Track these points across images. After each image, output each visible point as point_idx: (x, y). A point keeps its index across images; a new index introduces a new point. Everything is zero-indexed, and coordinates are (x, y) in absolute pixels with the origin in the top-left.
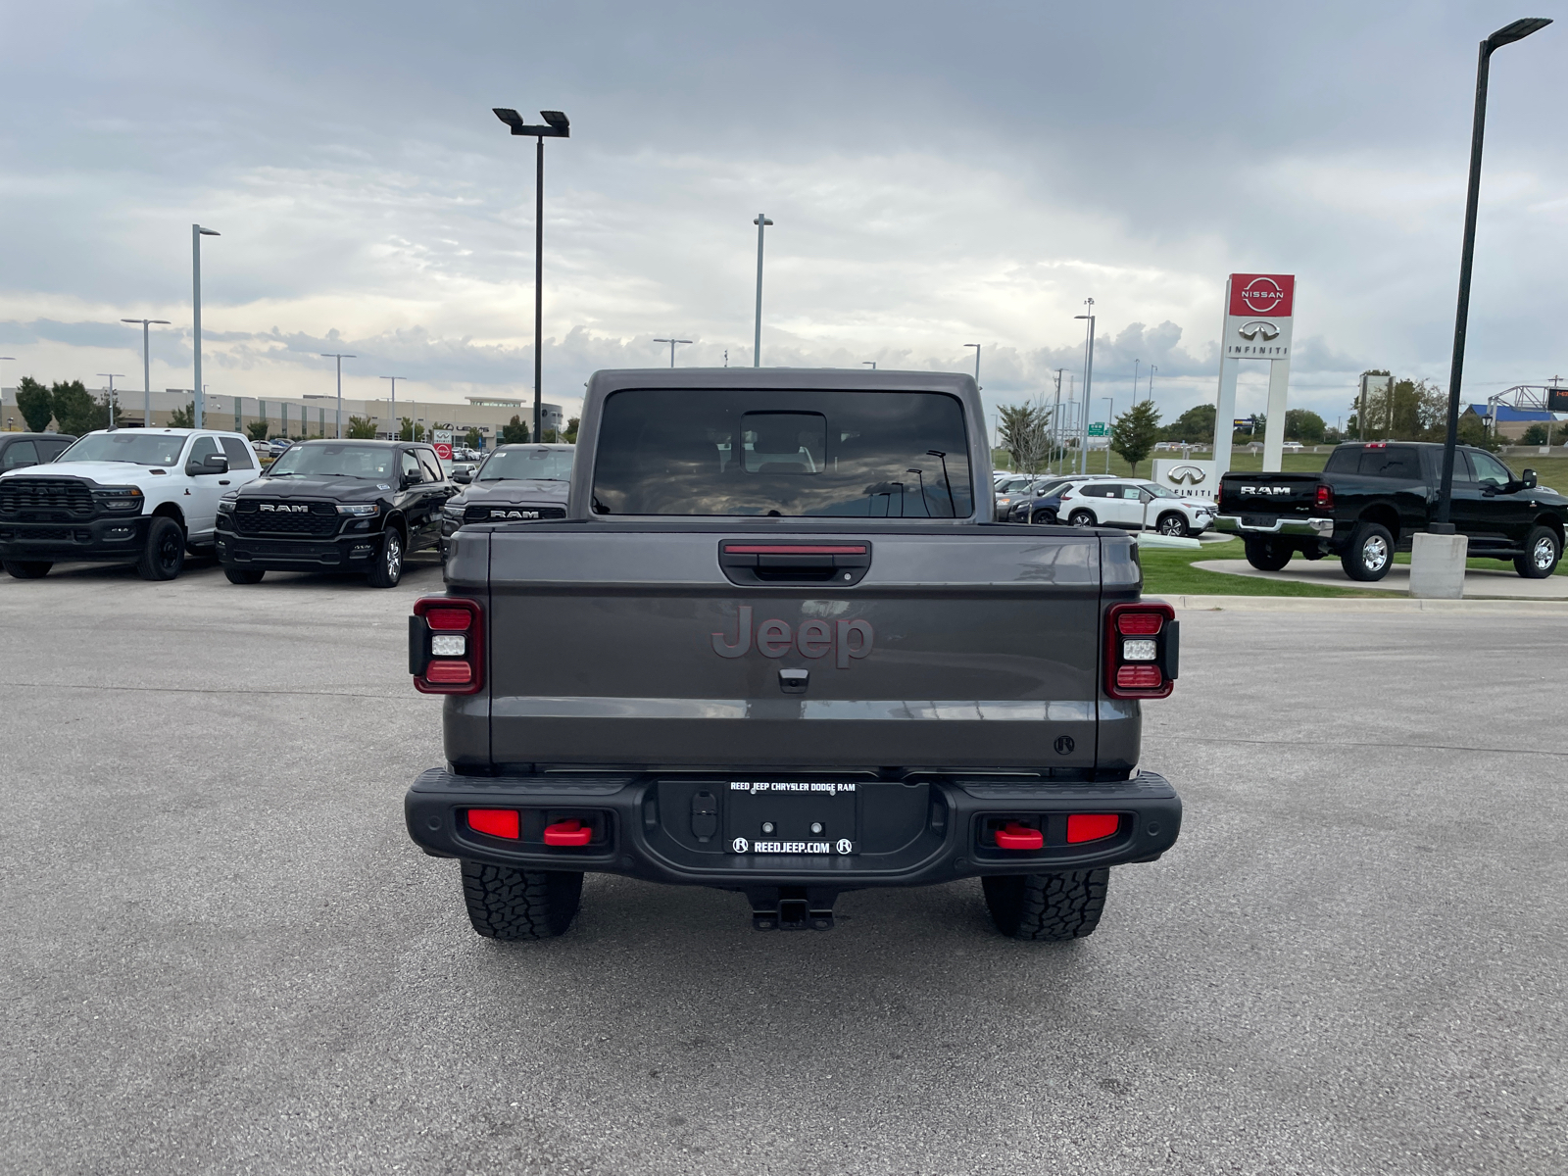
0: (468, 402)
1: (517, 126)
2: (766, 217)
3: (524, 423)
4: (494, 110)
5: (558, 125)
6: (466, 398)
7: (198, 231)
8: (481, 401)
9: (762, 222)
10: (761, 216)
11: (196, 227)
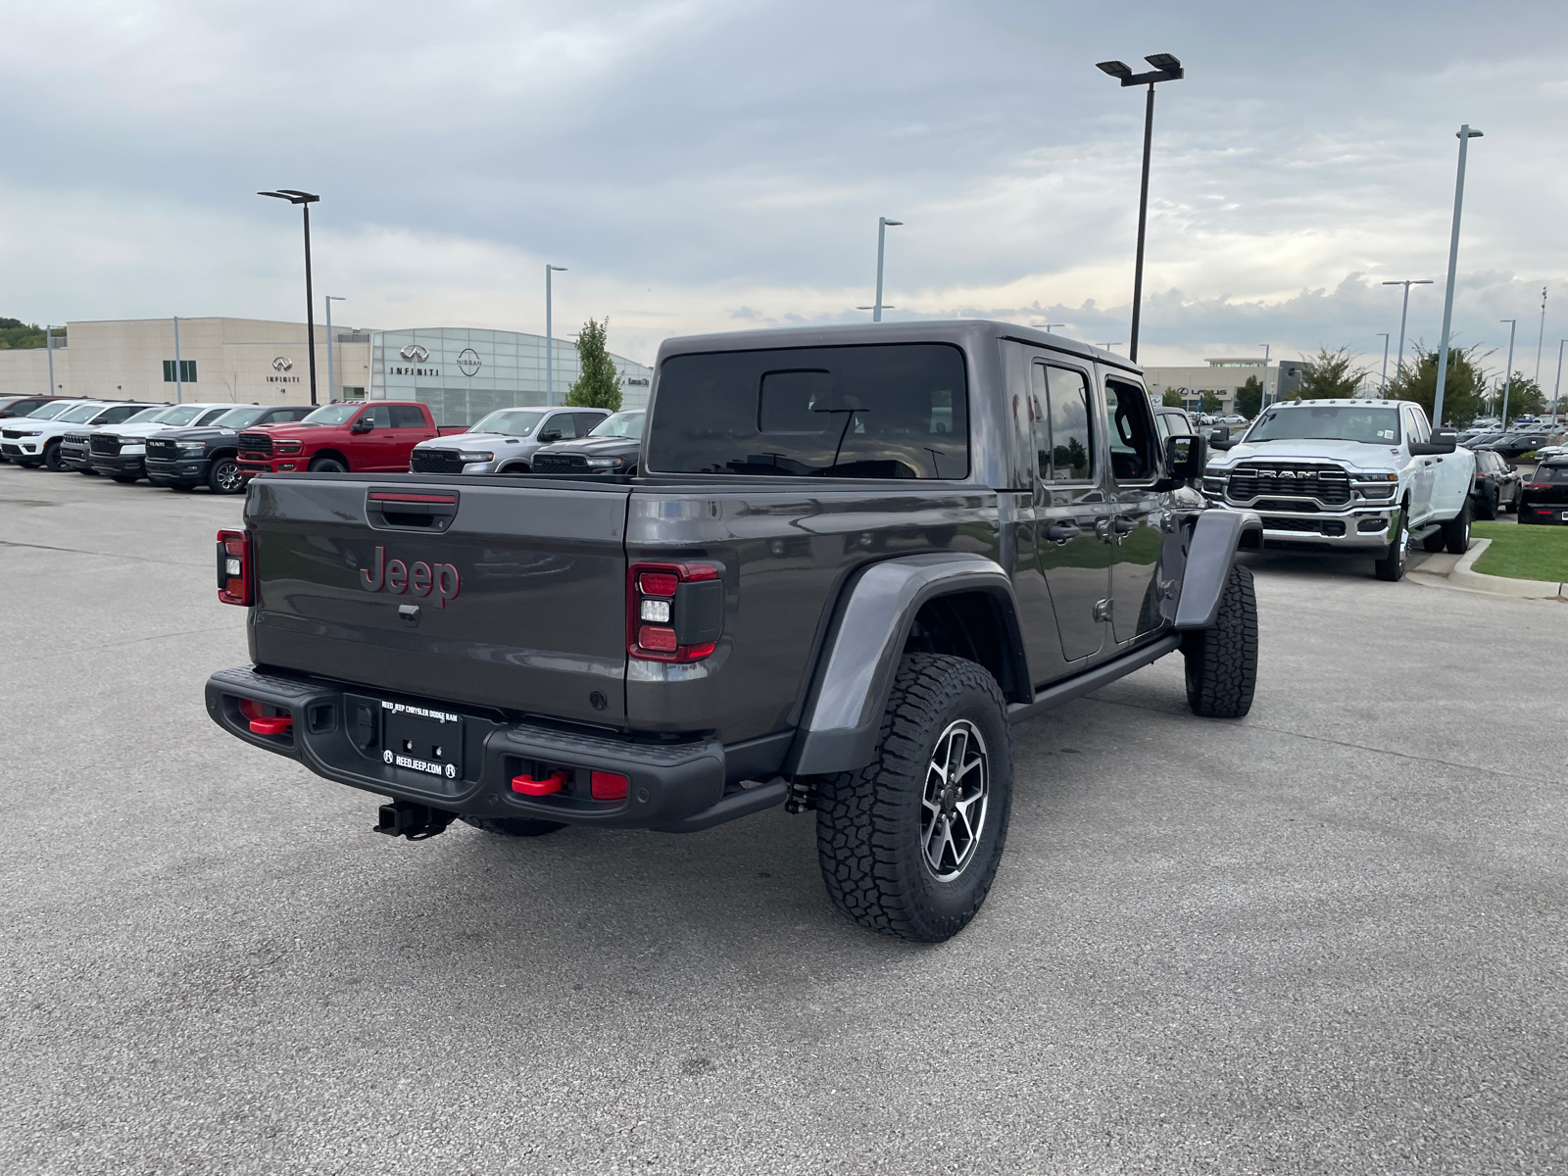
0: (1208, 364)
1: (1128, 79)
2: (1473, 128)
3: (1262, 384)
4: (1098, 65)
5: (1168, 68)
6: (1206, 360)
7: (884, 222)
8: (1222, 362)
9: (1467, 134)
10: (1465, 127)
11: (882, 219)
